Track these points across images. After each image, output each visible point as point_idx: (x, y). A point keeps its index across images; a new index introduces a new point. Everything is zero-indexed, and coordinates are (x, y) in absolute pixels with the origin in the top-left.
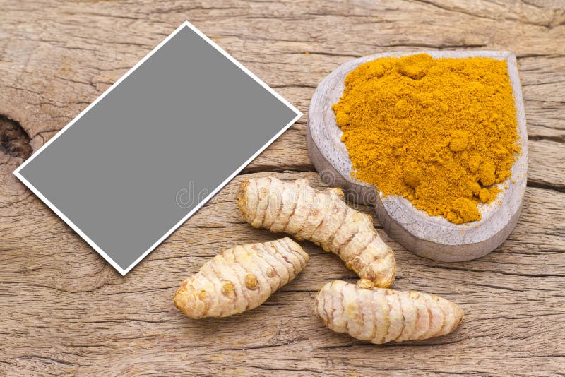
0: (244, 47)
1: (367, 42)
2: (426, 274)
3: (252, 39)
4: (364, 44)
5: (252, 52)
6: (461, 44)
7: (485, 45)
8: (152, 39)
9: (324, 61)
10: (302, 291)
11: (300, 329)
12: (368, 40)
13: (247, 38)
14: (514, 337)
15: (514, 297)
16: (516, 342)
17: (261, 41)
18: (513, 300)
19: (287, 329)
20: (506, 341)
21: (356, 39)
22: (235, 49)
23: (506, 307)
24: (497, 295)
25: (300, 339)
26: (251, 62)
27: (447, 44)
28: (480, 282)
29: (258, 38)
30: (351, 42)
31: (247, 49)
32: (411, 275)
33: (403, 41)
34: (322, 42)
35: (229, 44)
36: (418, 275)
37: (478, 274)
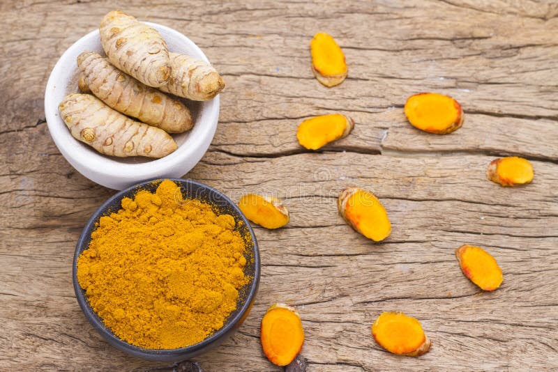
0: (285, 43)
1: (389, 37)
2: (446, 238)
3: (291, 36)
4: (386, 38)
5: (291, 48)
6: (470, 36)
7: (490, 37)
8: (204, 38)
9: (353, 54)
10: (342, 255)
11: (341, 287)
12: (390, 34)
13: (287, 36)
14: (520, 290)
15: (519, 255)
16: (522, 294)
17: (298, 38)
18: (519, 259)
19: (330, 288)
20: (513, 293)
21: (380, 34)
22: (277, 45)
23: (513, 264)
24: (505, 254)
25: (343, 295)
26: (291, 57)
27: (458, 37)
28: (490, 244)
29: (296, 35)
30: (376, 37)
31: (286, 46)
32: (433, 239)
33: (420, 35)
34: (351, 38)
35: (271, 41)
36: (438, 239)
37: (488, 236)
